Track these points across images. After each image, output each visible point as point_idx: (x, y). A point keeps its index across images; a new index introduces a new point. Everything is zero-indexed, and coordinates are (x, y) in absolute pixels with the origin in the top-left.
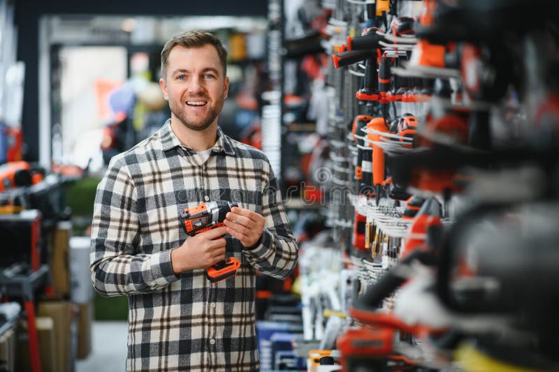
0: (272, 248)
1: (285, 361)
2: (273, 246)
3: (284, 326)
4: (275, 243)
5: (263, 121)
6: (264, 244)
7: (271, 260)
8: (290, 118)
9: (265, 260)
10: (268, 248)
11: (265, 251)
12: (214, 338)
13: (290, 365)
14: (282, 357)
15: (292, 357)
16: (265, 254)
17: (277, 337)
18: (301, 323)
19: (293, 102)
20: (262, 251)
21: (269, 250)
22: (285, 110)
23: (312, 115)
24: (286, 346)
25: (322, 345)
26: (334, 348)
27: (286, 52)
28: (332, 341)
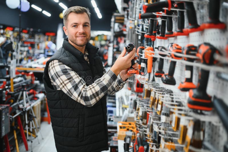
5: (108, 51)
8: (115, 50)
14: (110, 116)
19: (116, 46)
22: (114, 48)
23: (120, 49)
25: (122, 119)
26: (126, 121)
27: (115, 34)
28: (126, 118)
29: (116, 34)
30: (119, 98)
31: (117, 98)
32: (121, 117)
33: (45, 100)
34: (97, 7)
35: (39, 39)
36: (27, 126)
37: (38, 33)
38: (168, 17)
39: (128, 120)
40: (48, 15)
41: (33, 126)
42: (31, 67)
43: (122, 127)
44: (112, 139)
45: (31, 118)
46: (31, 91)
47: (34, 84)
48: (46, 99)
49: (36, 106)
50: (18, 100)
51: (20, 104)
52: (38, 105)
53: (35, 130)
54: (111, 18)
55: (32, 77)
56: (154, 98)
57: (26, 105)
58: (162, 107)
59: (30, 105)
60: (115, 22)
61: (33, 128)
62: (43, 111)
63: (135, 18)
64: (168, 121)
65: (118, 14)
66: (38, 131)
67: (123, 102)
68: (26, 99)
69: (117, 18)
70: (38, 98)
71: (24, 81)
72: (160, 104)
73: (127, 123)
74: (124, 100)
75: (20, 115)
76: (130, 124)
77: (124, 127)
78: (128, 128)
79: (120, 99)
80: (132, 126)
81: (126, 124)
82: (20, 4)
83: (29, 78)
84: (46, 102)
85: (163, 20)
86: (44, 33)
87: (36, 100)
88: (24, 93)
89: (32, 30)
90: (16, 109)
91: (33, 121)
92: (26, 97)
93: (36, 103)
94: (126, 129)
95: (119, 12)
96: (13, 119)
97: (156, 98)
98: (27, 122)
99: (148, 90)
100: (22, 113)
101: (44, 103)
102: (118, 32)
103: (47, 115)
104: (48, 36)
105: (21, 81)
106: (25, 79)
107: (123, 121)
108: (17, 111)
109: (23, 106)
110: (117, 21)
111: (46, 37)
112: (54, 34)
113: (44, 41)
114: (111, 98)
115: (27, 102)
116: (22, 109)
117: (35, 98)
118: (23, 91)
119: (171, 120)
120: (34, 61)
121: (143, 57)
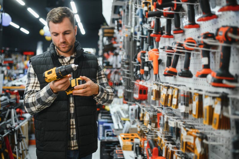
0: (105, 92)
1: (108, 133)
2: (105, 91)
3: (106, 120)
4: (105, 90)
6: (101, 92)
7: (106, 97)
9: (103, 98)
10: (103, 93)
11: (102, 94)
12: (73, 134)
13: (110, 134)
14: (107, 132)
15: (110, 132)
16: (103, 95)
17: (105, 125)
18: (111, 119)
20: (101, 95)
21: (104, 94)
24: (108, 128)
25: (124, 131)
26: (128, 133)
27: (104, 48)
28: (127, 130)
29: (106, 47)
30: (114, 113)
31: (112, 113)
32: (122, 130)
33: (32, 121)
34: (81, 22)
35: (16, 59)
36: (16, 147)
37: (15, 53)
38: (175, 13)
39: (130, 131)
40: (27, 32)
41: (22, 148)
42: (15, 85)
43: (126, 139)
44: (115, 152)
45: (20, 138)
46: (18, 110)
47: (20, 103)
48: (33, 119)
49: (24, 126)
50: (5, 119)
51: (7, 123)
52: (26, 125)
53: (25, 152)
54: (98, 32)
55: (16, 96)
56: (167, 95)
57: (14, 124)
58: (178, 100)
59: (19, 124)
60: (104, 36)
61: (23, 150)
62: (30, 133)
63: (131, 25)
64: (188, 111)
65: (106, 27)
66: (27, 153)
67: (120, 116)
68: (15, 117)
69: (106, 31)
70: (25, 118)
71: (8, 100)
72: (175, 98)
73: (130, 134)
74: (121, 114)
75: (8, 135)
76: (133, 135)
77: (128, 138)
78: (132, 138)
79: (116, 114)
80: (135, 136)
81: (129, 136)
82: (2, 18)
83: (13, 97)
84: (33, 123)
85: (169, 18)
86: (22, 53)
87: (23, 120)
88: (13, 111)
89: (8, 49)
90: (4, 129)
91: (22, 142)
92: (15, 115)
93: (24, 123)
94: (130, 140)
95: (107, 25)
96: (3, 138)
97: (168, 95)
98: (16, 143)
99: (157, 90)
100: (10, 133)
101: (30, 124)
102: (107, 46)
103: (33, 137)
104: (26, 55)
105: (5, 100)
106: (10, 98)
107: (125, 133)
108: (5, 130)
109: (11, 125)
110: (105, 35)
111: (24, 57)
112: (33, 53)
113: (22, 61)
114: (104, 115)
115: (16, 121)
116: (11, 128)
117: (22, 118)
118: (11, 109)
119: (190, 110)
120: (16, 80)
121: (146, 60)
